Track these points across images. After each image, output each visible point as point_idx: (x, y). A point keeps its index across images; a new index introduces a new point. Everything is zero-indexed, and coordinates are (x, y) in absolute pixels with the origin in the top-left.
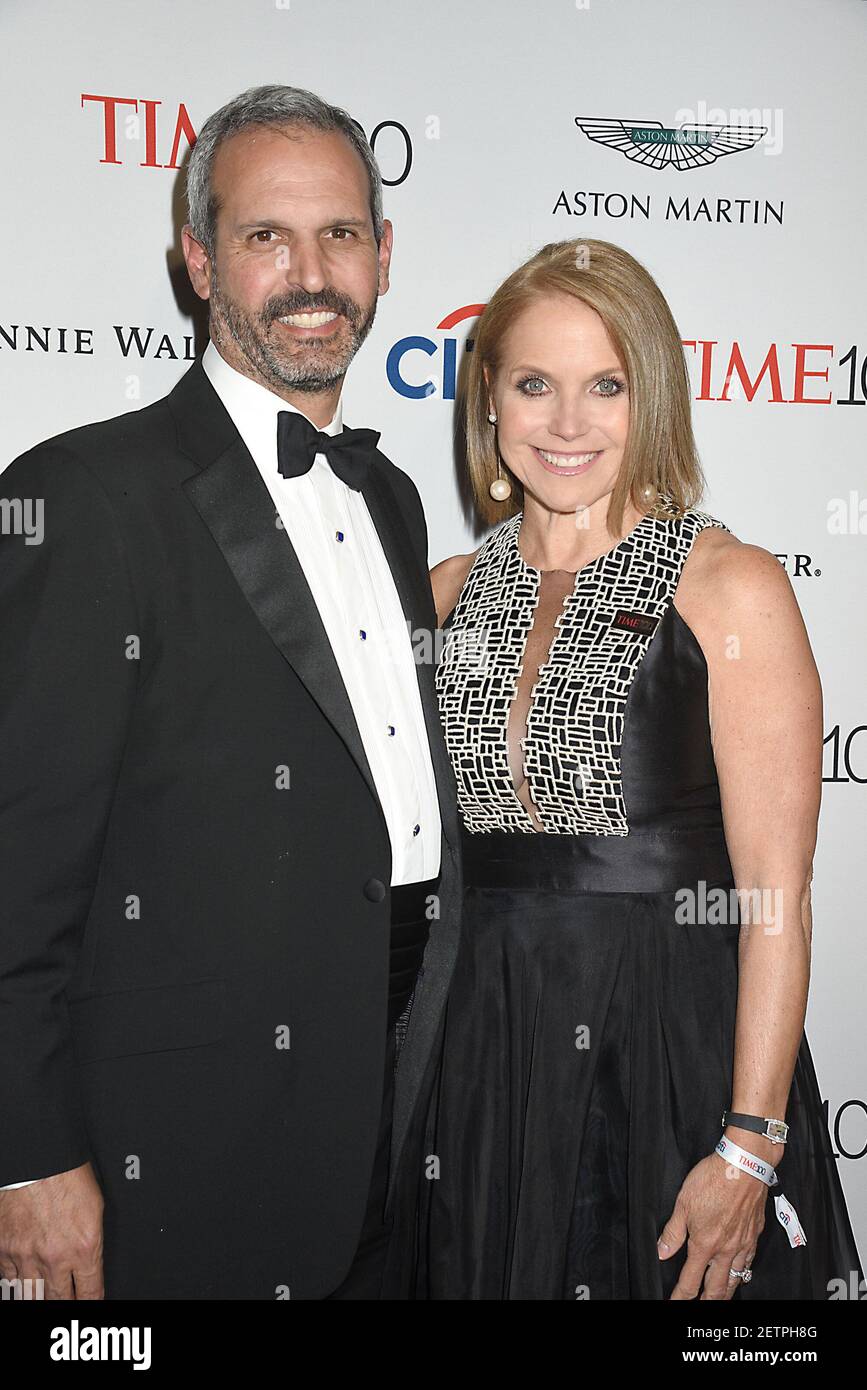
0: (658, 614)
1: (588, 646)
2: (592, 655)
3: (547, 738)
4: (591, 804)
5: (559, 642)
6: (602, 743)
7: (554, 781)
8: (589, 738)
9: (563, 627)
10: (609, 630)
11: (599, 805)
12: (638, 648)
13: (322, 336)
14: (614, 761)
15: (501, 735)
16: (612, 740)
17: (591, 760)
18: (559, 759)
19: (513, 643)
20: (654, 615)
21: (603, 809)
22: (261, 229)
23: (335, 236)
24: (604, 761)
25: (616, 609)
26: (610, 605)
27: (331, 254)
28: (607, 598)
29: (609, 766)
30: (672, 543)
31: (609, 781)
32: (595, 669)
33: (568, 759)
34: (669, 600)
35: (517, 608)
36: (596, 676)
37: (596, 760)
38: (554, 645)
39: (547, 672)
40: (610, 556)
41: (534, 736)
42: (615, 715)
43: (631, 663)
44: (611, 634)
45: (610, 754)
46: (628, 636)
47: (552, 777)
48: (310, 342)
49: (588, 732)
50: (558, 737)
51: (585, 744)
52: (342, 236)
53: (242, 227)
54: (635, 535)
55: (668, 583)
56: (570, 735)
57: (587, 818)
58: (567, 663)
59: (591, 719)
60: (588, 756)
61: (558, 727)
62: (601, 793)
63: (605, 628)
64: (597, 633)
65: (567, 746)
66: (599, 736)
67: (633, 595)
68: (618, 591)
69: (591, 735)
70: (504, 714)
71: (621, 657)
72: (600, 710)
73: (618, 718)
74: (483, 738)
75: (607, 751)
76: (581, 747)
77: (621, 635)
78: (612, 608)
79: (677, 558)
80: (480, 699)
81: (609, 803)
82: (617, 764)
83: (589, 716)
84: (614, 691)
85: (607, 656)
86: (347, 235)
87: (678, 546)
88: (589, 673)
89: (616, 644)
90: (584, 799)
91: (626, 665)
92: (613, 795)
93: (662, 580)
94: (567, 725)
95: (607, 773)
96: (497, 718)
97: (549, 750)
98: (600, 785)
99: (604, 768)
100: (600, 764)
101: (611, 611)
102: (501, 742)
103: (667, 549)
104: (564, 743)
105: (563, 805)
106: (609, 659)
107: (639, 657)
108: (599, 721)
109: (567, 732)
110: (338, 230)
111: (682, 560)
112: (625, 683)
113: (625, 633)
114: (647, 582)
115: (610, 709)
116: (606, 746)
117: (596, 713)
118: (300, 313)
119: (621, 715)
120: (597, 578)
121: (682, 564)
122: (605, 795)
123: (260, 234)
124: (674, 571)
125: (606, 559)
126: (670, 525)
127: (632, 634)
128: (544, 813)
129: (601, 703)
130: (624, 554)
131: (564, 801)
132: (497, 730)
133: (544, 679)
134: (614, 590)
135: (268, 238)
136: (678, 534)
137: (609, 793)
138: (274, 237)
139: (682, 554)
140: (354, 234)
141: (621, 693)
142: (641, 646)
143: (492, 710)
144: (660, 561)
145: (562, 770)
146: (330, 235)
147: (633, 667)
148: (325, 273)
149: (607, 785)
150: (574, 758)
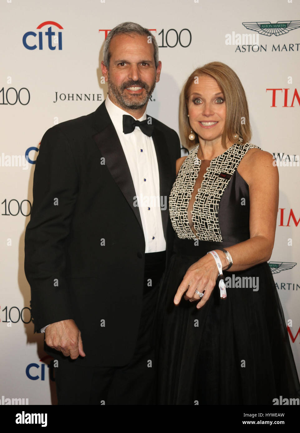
0: (232, 173)
1: (211, 183)
2: (212, 186)
3: (198, 211)
4: (211, 231)
5: (204, 182)
6: (212, 213)
7: (200, 224)
8: (209, 211)
9: (206, 177)
10: (218, 178)
12: (225, 184)
13: (138, 93)
14: (216, 218)
15: (186, 210)
16: (215, 212)
17: (210, 218)
18: (201, 217)
19: (192, 182)
20: (231, 174)
21: (214, 232)
22: (121, 62)
23: (143, 65)
24: (213, 218)
25: (221, 172)
26: (219, 170)
27: (141, 70)
28: (219, 168)
29: (215, 220)
30: (240, 152)
31: (215, 224)
32: (213, 191)
33: (203, 217)
34: (236, 169)
35: (194, 171)
36: (212, 193)
39: (200, 191)
40: (221, 156)
41: (195, 210)
42: (216, 204)
43: (222, 189)
45: (215, 216)
47: (199, 222)
48: (134, 95)
49: (208, 209)
50: (201, 210)
51: (208, 213)
52: (145, 65)
53: (116, 62)
54: (229, 150)
55: (236, 163)
56: (204, 210)
57: (210, 235)
58: (205, 188)
59: (209, 206)
60: (209, 216)
61: (201, 208)
62: (213, 227)
64: (214, 179)
65: (203, 213)
66: (212, 210)
67: (226, 167)
68: (222, 166)
70: (187, 203)
71: (220, 187)
74: (181, 210)
77: (221, 180)
79: (240, 156)
80: (181, 199)
81: (216, 230)
84: (217, 197)
85: (216, 187)
86: (147, 65)
89: (219, 183)
90: (208, 229)
92: (216, 228)
94: (203, 207)
96: (185, 205)
97: (198, 214)
98: (212, 225)
99: (213, 220)
101: (219, 172)
102: (186, 212)
103: (238, 154)
105: (203, 231)
107: (225, 187)
108: (212, 206)
109: (203, 209)
110: (144, 63)
111: (242, 157)
112: (220, 195)
114: (230, 164)
116: (214, 214)
117: (211, 204)
118: (131, 87)
119: (218, 204)
120: (217, 162)
123: (121, 64)
124: (239, 160)
126: (240, 148)
127: (224, 179)
128: (198, 234)
129: (213, 201)
130: (225, 155)
132: (185, 208)
133: (199, 193)
135: (123, 65)
136: (242, 150)
137: (215, 227)
138: (125, 65)
139: (242, 155)
140: (148, 65)
141: (219, 198)
143: (184, 202)
144: (235, 157)
145: (202, 221)
146: (142, 65)
148: (139, 75)
150: (205, 217)
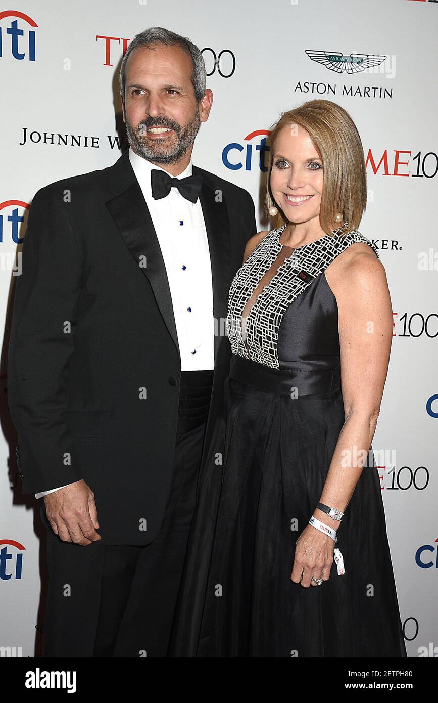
0: (315, 275)
1: (284, 282)
2: (284, 287)
3: (254, 318)
4: (265, 350)
5: (276, 278)
6: (272, 325)
7: (253, 337)
8: (267, 322)
9: (280, 271)
10: (295, 277)
11: (267, 351)
12: (301, 288)
14: (275, 334)
15: (240, 313)
16: (275, 325)
17: (267, 331)
18: (256, 328)
19: (260, 274)
20: (313, 276)
21: (269, 354)
24: (271, 333)
25: (302, 269)
26: (300, 266)
28: (300, 263)
29: (273, 336)
30: (337, 246)
31: (272, 342)
32: (282, 293)
33: (259, 329)
34: (323, 270)
35: (268, 259)
36: (280, 296)
37: (268, 332)
38: (274, 279)
39: (266, 290)
40: (310, 246)
41: (251, 316)
42: (279, 314)
43: (294, 294)
44: (295, 279)
45: (274, 331)
46: (301, 282)
47: (253, 335)
49: (267, 319)
50: (258, 318)
51: (263, 323)
54: (324, 239)
55: (326, 262)
56: (262, 319)
57: (265, 357)
58: (274, 288)
59: (270, 314)
60: (266, 329)
61: (259, 315)
62: (269, 346)
63: (294, 276)
64: (290, 277)
65: (259, 323)
66: (271, 322)
67: (310, 264)
68: (306, 261)
69: (268, 321)
70: (243, 304)
71: (292, 290)
72: (274, 311)
73: (280, 316)
74: (235, 313)
75: (273, 329)
76: (264, 325)
77: (298, 281)
78: (300, 268)
79: (336, 252)
80: (238, 295)
81: (271, 351)
82: (277, 336)
83: (270, 312)
84: (283, 304)
85: (288, 289)
86: (174, 93)
87: (339, 248)
88: (279, 294)
89: (294, 284)
90: (263, 348)
91: (293, 295)
92: (273, 349)
93: (325, 260)
94: (262, 315)
95: (272, 338)
96: (241, 305)
97: (254, 323)
98: (268, 343)
99: (271, 336)
100: (270, 334)
101: (300, 269)
102: (240, 316)
103: (333, 247)
104: (259, 322)
105: (256, 348)
106: (288, 290)
107: (299, 293)
108: (272, 315)
109: (261, 317)
111: (337, 254)
112: (289, 302)
113: (300, 280)
114: (319, 260)
115: (278, 312)
116: (273, 327)
117: (273, 312)
119: (282, 315)
120: (301, 253)
121: (337, 256)
122: (270, 348)
124: (331, 258)
125: (308, 246)
126: (340, 238)
127: (302, 281)
128: (251, 351)
129: (277, 308)
130: (316, 245)
131: (257, 347)
132: (239, 311)
133: (264, 293)
134: (305, 260)
136: (341, 243)
137: (272, 347)
139: (338, 251)
140: (178, 92)
141: (285, 305)
142: (303, 288)
143: (241, 301)
144: (328, 252)
145: (256, 333)
146: (167, 92)
147: (295, 296)
149: (271, 344)
150: (261, 329)
